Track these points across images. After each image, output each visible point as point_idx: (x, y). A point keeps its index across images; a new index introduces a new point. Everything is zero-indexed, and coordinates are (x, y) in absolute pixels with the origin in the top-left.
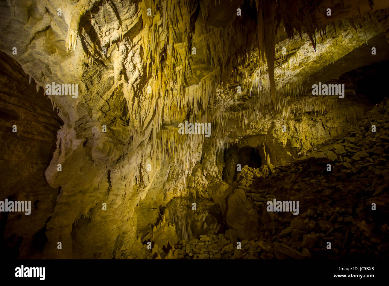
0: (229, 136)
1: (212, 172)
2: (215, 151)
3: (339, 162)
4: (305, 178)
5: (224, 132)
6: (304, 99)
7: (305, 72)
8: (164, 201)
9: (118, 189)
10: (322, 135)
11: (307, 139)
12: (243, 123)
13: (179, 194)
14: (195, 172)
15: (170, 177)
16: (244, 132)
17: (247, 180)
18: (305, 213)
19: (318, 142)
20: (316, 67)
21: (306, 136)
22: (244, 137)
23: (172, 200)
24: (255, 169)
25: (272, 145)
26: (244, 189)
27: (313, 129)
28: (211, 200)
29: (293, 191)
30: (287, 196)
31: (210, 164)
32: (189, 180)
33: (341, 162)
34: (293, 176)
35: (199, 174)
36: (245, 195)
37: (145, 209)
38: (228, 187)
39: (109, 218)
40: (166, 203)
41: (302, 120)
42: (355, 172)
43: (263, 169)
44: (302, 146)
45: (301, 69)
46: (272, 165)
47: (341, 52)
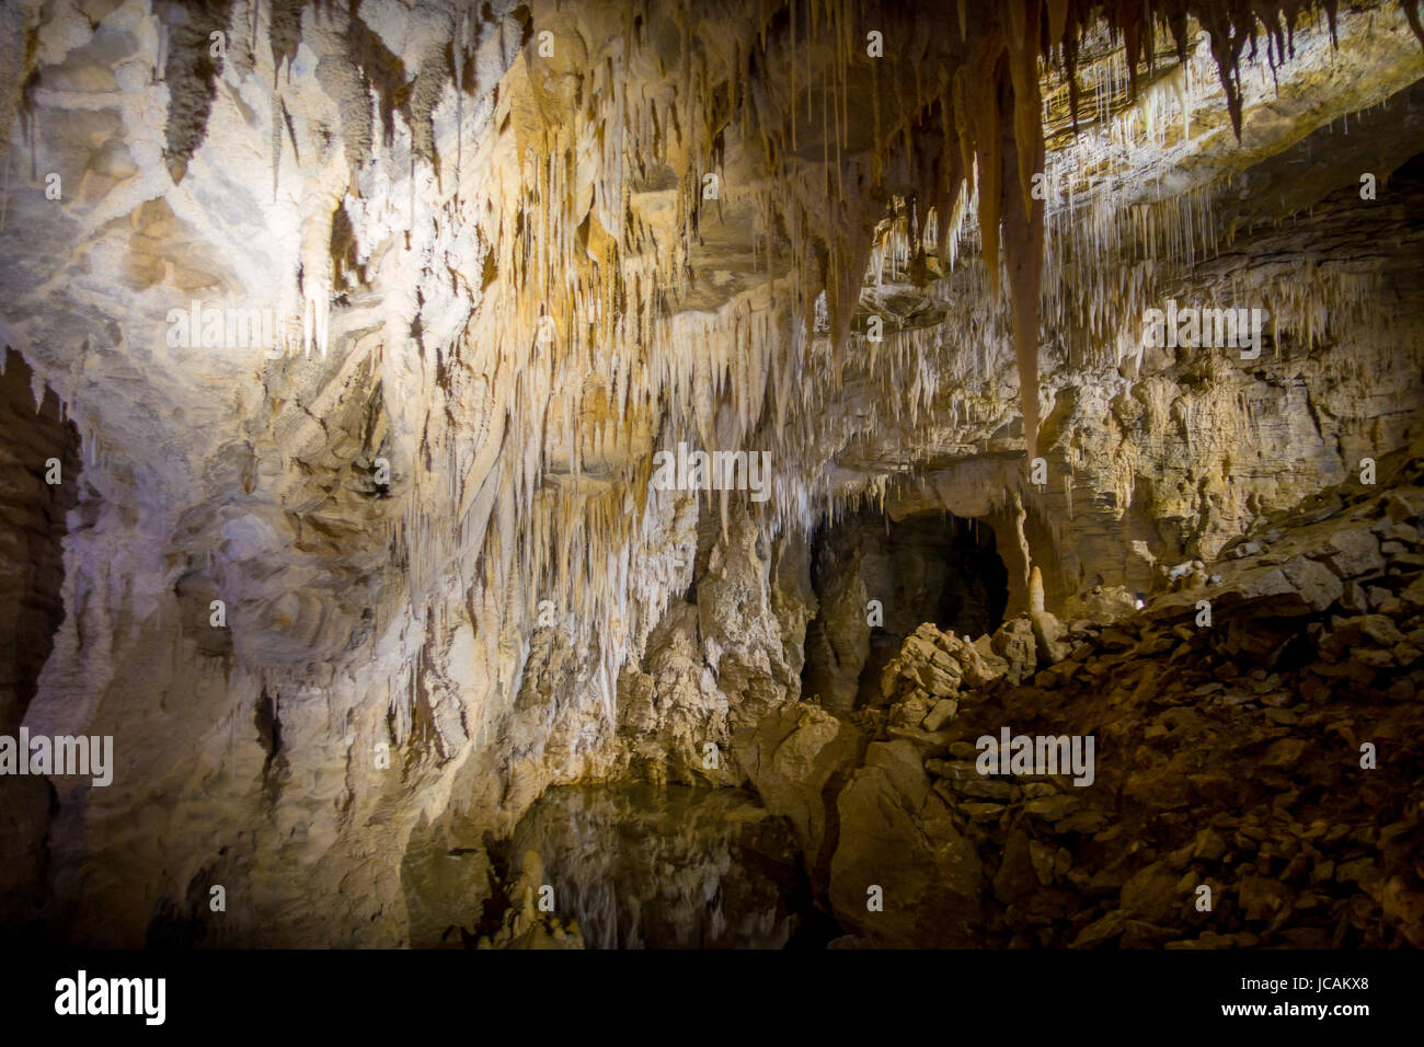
0: (840, 461)
1: (752, 649)
2: (767, 540)
3: (1346, 614)
4: (1195, 685)
5: (812, 438)
6: (1222, 273)
7: (1226, 154)
8: (504, 808)
9: (318, 774)
10: (1304, 455)
11: (1231, 479)
12: (914, 392)
13: (575, 768)
14: (660, 650)
15: (534, 686)
16: (916, 440)
17: (932, 696)
18: (1187, 849)
19: (1285, 491)
20: (1275, 131)
21: (1226, 464)
22: (921, 467)
23: (538, 802)
24: (973, 639)
25: (1062, 508)
26: (916, 743)
27: (1265, 424)
28: (749, 792)
29: (1143, 749)
30: (1118, 773)
31: (740, 608)
32: (629, 694)
33: (1358, 613)
34: (1149, 672)
35: (680, 657)
36: (921, 771)
37: (422, 855)
38: (835, 731)
39: (287, 914)
40: (512, 816)
41: (1210, 378)
42: (1406, 662)
43: (1008, 639)
44: (1204, 511)
45: (1204, 137)
46: (1055, 622)
47: (1391, 70)
